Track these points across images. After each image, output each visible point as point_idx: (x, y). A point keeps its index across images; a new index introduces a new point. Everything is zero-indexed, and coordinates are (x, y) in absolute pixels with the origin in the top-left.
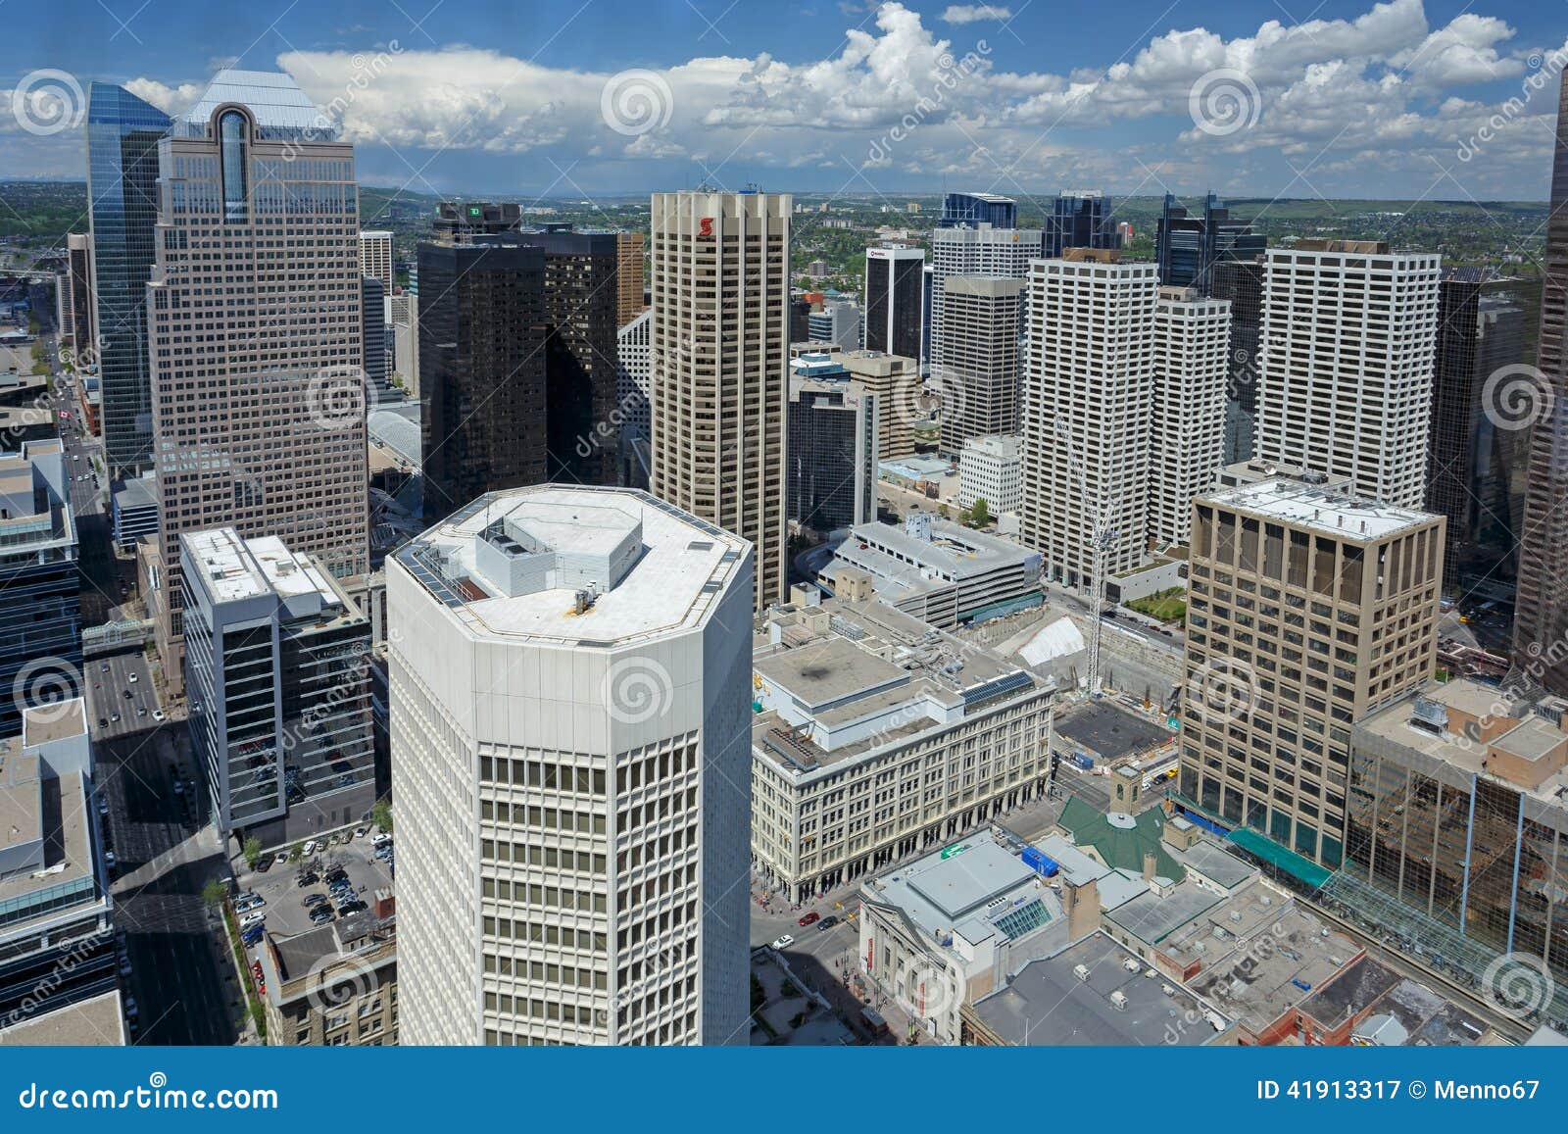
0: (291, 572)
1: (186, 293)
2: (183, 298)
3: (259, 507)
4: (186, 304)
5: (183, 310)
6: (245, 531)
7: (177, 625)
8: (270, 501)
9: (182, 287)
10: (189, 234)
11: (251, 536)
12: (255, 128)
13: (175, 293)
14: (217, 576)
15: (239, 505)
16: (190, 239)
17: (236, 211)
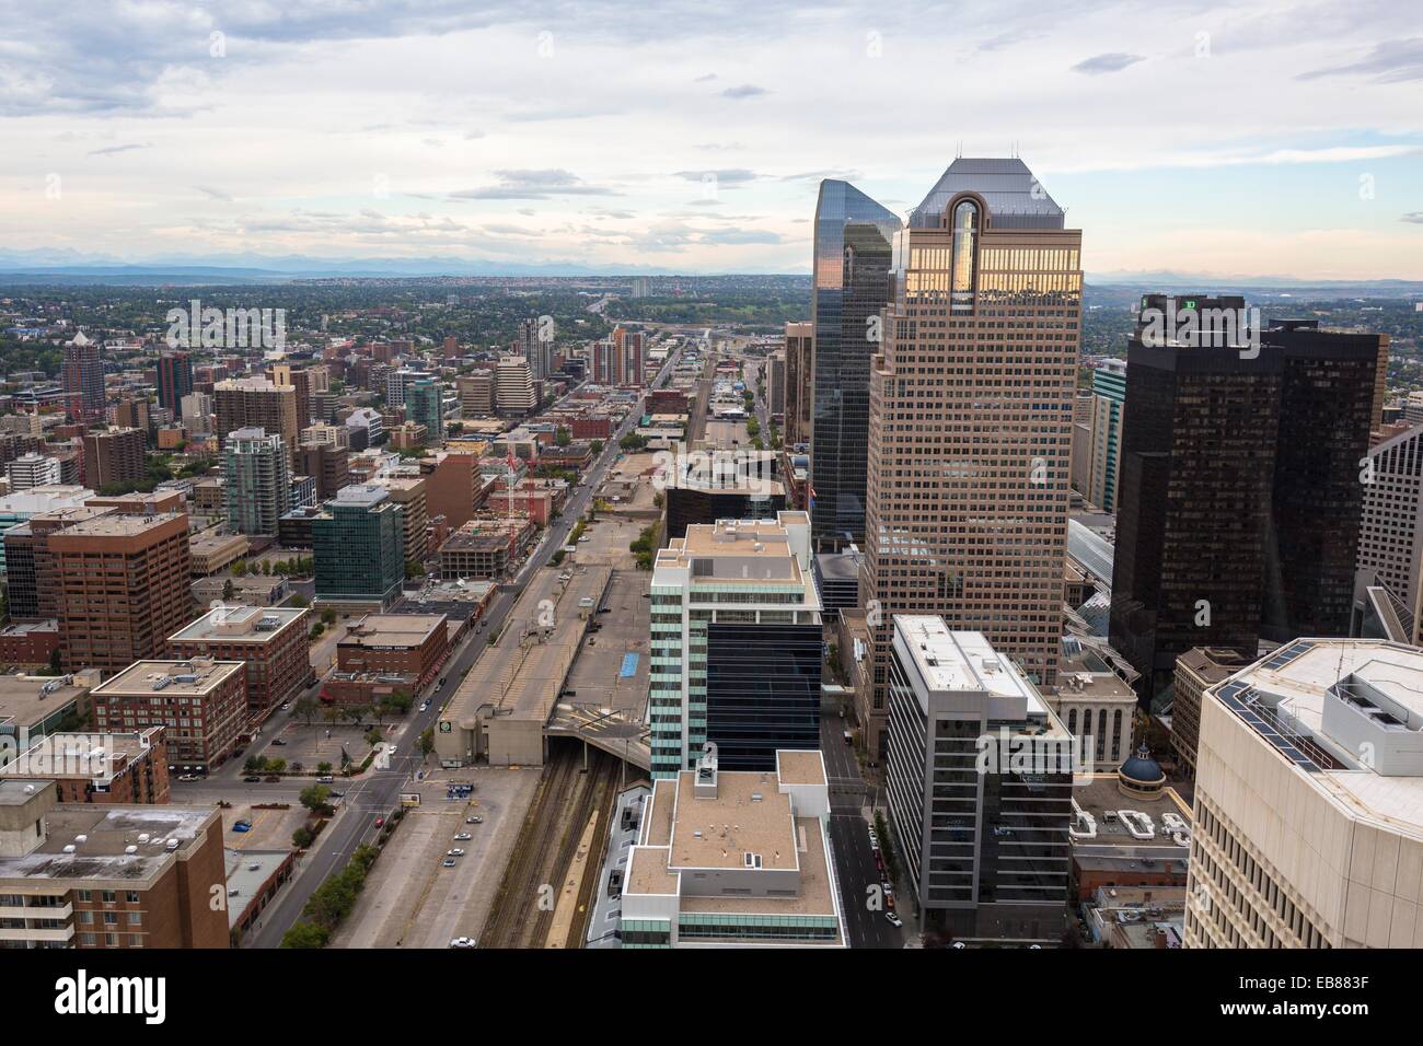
0: (997, 672)
1: (911, 382)
2: (908, 388)
3: (959, 600)
4: (911, 394)
5: (906, 400)
6: (954, 622)
7: (879, 698)
8: (969, 595)
9: (909, 376)
10: (918, 326)
11: (958, 628)
12: (987, 217)
13: (902, 383)
14: (932, 663)
15: (941, 595)
16: (919, 330)
17: (965, 303)
